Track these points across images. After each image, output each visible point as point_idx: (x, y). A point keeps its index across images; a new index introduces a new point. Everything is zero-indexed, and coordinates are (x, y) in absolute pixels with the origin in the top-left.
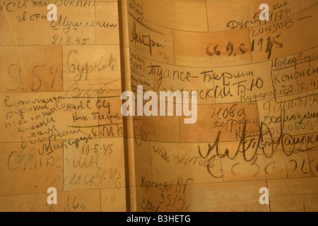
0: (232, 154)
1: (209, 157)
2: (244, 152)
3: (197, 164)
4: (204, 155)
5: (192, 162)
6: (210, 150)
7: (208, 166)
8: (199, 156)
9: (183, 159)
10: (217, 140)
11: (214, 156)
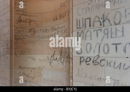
0: (58, 59)
1: (51, 60)
2: (61, 59)
3: (47, 62)
4: (49, 59)
5: (45, 61)
6: (51, 57)
7: (50, 63)
8: (48, 59)
9: (42, 60)
10: (54, 54)
11: (52, 60)
